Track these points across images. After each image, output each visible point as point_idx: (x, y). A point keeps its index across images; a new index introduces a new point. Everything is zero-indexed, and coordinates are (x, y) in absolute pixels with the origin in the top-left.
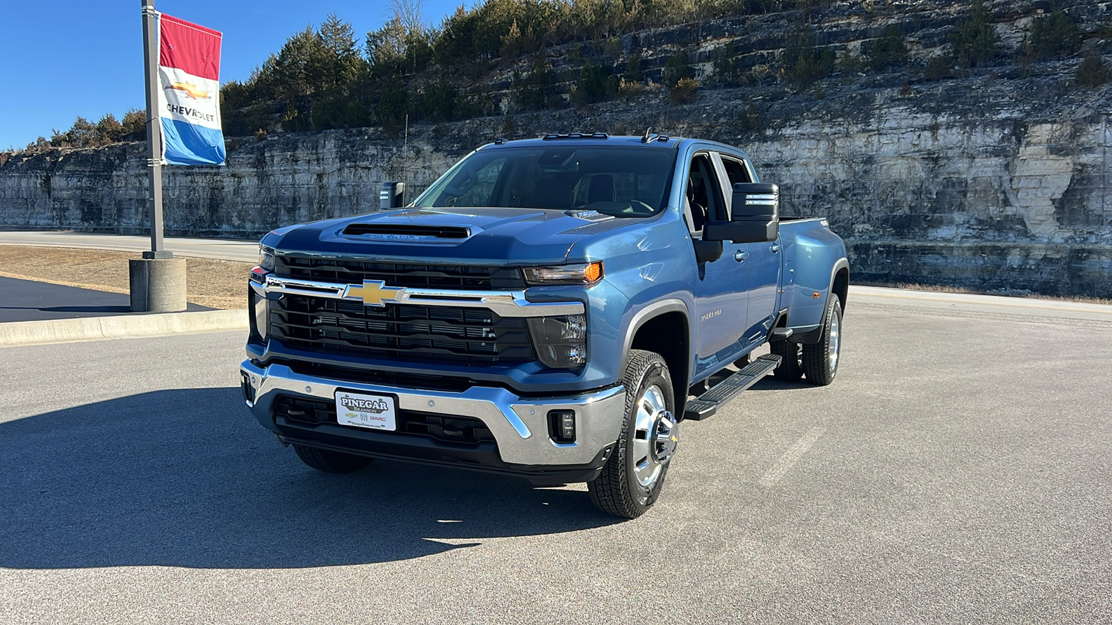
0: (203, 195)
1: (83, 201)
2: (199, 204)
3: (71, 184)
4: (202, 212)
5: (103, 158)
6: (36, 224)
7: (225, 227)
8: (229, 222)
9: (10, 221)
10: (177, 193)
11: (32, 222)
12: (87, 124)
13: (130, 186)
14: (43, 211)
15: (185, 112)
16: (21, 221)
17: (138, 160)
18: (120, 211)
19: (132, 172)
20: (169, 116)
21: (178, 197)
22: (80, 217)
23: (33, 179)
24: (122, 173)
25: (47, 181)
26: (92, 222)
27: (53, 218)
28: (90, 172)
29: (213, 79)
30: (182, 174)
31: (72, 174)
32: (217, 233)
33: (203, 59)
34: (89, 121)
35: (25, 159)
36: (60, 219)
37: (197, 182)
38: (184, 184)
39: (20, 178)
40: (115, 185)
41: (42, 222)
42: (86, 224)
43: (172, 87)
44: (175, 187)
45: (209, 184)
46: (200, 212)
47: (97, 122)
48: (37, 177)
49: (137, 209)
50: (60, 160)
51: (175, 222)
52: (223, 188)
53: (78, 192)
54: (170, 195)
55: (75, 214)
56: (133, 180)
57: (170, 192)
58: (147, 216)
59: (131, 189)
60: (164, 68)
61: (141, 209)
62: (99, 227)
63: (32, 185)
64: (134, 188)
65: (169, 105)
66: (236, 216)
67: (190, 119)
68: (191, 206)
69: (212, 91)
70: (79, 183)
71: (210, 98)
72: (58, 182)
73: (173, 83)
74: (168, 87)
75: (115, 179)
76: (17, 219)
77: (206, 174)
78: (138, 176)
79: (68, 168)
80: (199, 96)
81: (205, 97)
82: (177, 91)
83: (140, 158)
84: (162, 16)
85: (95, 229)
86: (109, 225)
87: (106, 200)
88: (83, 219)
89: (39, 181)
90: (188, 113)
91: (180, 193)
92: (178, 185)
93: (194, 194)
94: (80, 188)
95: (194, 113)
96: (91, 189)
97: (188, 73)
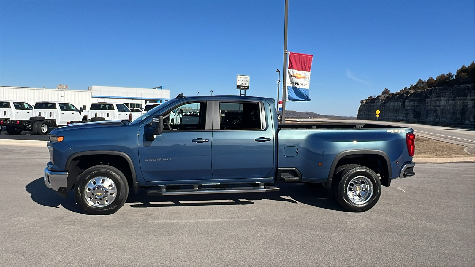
0: (459, 108)
1: (414, 111)
2: (457, 112)
3: (411, 104)
4: (458, 115)
5: (424, 94)
6: (399, 119)
7: (467, 122)
8: (469, 120)
9: (391, 117)
10: (449, 107)
11: (398, 118)
12: (422, 81)
13: (432, 105)
14: (401, 114)
15: (295, 84)
16: (394, 118)
17: (435, 94)
18: (427, 114)
19: (433, 99)
20: (291, 85)
21: (449, 109)
22: (413, 116)
23: (399, 103)
24: (429, 100)
25: (403, 104)
26: (417, 119)
27: (404, 117)
28: (418, 99)
29: (308, 71)
30: (452, 100)
31: (412, 100)
32: (463, 124)
33: (305, 65)
34: (423, 80)
35: (398, 95)
36: (406, 117)
37: (457, 103)
38: (452, 104)
39: (395, 102)
40: (427, 104)
41: (401, 118)
42: (415, 119)
43: (291, 76)
44: (448, 105)
45: (462, 104)
46: (457, 115)
47: (426, 80)
48: (400, 102)
49: (433, 115)
50: (409, 95)
51: (447, 119)
52: (468, 105)
53: (413, 107)
54: (446, 108)
55: (411, 115)
56: (433, 102)
57: (446, 107)
58: (437, 117)
59: (432, 106)
60: (289, 70)
61: (435, 114)
62: (419, 121)
63: (399, 104)
64: (433, 106)
65: (291, 82)
66: (472, 117)
67: (297, 86)
68: (454, 113)
69: (307, 76)
70: (414, 104)
71: (306, 78)
72: (407, 103)
73: (292, 75)
74: (290, 76)
75: (427, 102)
76: (392, 117)
77: (461, 100)
78: (435, 101)
79: (411, 98)
80: (302, 78)
81: (304, 78)
82: (293, 77)
83: (437, 93)
84: (290, 53)
85: (418, 121)
86: (423, 120)
87: (423, 110)
88: (414, 118)
89: (401, 103)
90: (296, 84)
91: (450, 107)
92: (449, 104)
93: (456, 108)
94: (414, 106)
95: (298, 84)
96: (417, 106)
97: (298, 70)
